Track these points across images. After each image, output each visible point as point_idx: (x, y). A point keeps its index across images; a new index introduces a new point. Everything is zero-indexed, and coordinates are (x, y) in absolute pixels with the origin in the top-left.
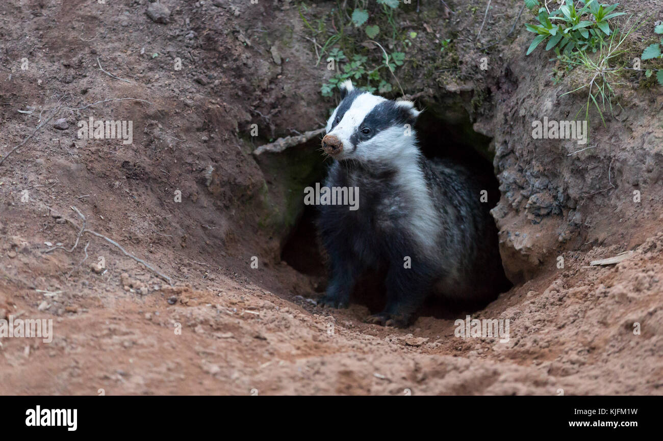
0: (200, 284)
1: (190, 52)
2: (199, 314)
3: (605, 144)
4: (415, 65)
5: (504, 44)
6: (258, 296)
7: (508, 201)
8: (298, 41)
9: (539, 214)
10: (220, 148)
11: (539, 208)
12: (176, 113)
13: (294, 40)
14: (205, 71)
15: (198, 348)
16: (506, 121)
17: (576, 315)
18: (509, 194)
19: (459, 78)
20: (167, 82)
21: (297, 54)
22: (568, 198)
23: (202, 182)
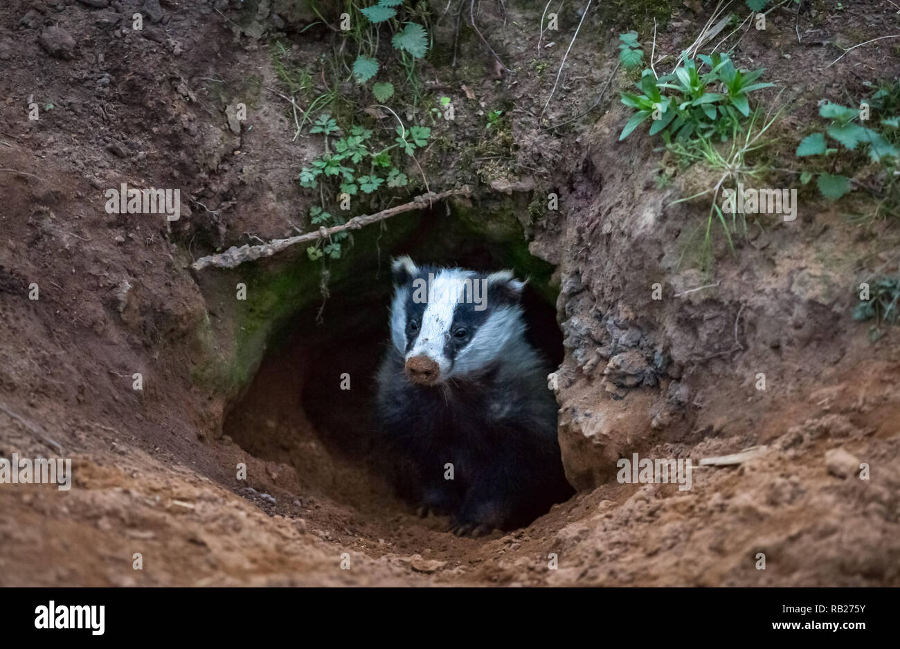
0: (104, 459)
1: (102, 106)
2: (104, 501)
3: (731, 283)
4: (445, 148)
5: (584, 123)
6: (191, 482)
7: (576, 362)
8: (269, 100)
9: (623, 384)
10: (142, 255)
11: (624, 376)
12: (79, 197)
13: (262, 99)
14: (125, 136)
15: (103, 550)
16: (581, 240)
17: (676, 537)
18: (578, 352)
19: (512, 171)
20: (66, 149)
21: (266, 120)
22: (669, 362)
23: (112, 305)
